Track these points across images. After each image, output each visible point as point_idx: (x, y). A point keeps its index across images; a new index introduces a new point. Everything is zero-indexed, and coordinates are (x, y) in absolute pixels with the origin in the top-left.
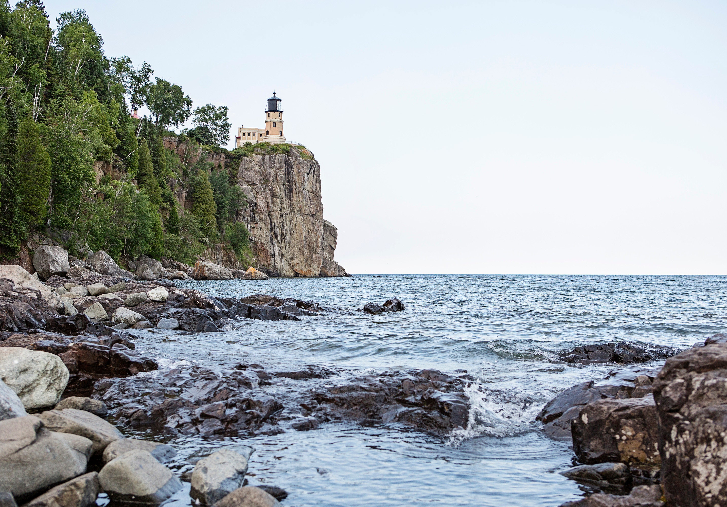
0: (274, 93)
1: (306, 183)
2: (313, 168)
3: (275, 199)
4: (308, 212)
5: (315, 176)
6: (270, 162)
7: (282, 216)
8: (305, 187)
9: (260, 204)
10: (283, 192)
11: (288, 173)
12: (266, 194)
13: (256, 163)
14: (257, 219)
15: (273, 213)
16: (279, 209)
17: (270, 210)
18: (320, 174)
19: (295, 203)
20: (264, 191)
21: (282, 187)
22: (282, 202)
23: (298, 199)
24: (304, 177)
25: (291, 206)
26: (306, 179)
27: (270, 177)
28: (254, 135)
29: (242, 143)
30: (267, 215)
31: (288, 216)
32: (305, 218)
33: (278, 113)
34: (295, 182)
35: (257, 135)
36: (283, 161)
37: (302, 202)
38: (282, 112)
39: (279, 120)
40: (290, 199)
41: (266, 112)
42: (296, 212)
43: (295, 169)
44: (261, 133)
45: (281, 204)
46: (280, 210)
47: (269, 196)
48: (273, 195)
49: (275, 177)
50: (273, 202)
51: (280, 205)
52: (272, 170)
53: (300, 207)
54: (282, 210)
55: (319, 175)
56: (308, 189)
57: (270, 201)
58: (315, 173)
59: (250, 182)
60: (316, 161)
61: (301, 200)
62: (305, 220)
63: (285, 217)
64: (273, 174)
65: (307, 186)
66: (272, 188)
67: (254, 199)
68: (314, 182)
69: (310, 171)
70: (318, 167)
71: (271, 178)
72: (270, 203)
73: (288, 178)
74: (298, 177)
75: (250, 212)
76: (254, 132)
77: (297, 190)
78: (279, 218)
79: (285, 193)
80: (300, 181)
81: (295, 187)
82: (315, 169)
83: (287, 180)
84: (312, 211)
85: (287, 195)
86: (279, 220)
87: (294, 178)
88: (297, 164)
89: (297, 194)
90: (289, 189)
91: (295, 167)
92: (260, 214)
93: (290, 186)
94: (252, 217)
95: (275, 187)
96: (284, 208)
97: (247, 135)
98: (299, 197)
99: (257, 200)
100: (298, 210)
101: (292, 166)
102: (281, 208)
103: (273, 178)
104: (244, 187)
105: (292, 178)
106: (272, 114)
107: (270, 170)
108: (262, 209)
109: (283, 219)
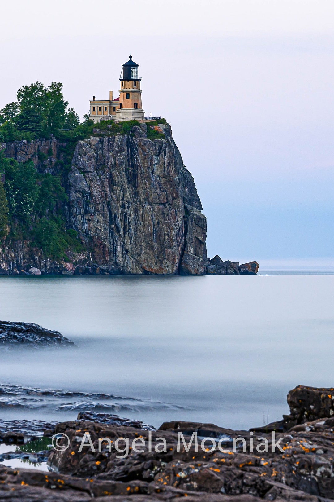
1: (156, 167)
2: (163, 148)
4: (157, 200)
5: (167, 158)
6: (108, 145)
7: (123, 206)
8: (155, 171)
9: (95, 194)
10: (125, 179)
11: (131, 156)
12: (103, 183)
13: (93, 147)
14: (92, 210)
15: (113, 203)
16: (121, 198)
17: (110, 200)
19: (141, 191)
20: (101, 179)
21: (124, 173)
22: (124, 191)
23: (144, 186)
24: (152, 160)
25: (136, 194)
26: (154, 163)
27: (108, 162)
30: (105, 206)
31: (133, 206)
32: (154, 207)
34: (140, 166)
35: (108, 109)
36: (125, 143)
37: (150, 189)
42: (142, 201)
43: (140, 152)
46: (122, 200)
47: (106, 184)
48: (112, 182)
49: (113, 163)
50: (112, 191)
51: (121, 194)
52: (111, 154)
53: (147, 195)
54: (125, 199)
56: (158, 173)
57: (108, 189)
59: (83, 169)
61: (149, 186)
62: (153, 210)
63: (129, 207)
64: (112, 159)
65: (157, 169)
66: (110, 174)
67: (87, 189)
68: (166, 165)
69: (160, 152)
72: (108, 192)
73: (132, 163)
74: (144, 160)
75: (83, 203)
76: (105, 106)
77: (142, 175)
78: (120, 208)
79: (128, 179)
80: (146, 165)
81: (140, 172)
82: (165, 149)
83: (130, 165)
84: (161, 199)
85: (131, 182)
86: (120, 211)
87: (139, 162)
88: (142, 146)
89: (142, 180)
90: (133, 175)
91: (140, 149)
92: (95, 205)
93: (134, 171)
94: (86, 209)
95: (114, 173)
96: (127, 196)
97: (97, 109)
98: (145, 183)
99: (91, 189)
100: (144, 198)
101: (136, 148)
102: (123, 197)
103: (111, 163)
104: (76, 175)
105: (136, 162)
106: (126, 83)
107: (108, 154)
108: (97, 199)
109: (126, 209)
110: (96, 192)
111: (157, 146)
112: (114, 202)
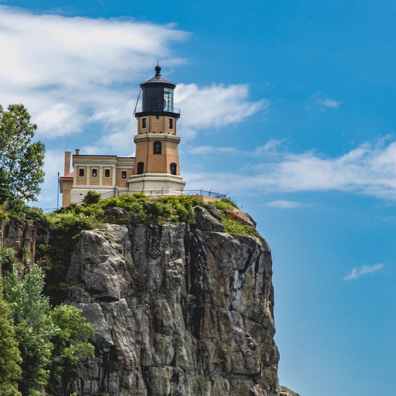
0: (158, 69)
1: (238, 295)
2: (255, 256)
3: (159, 337)
4: (241, 368)
5: (260, 278)
6: (147, 243)
7: (175, 378)
8: (236, 303)
9: (123, 348)
10: (180, 318)
11: (193, 270)
12: (138, 323)
13: (114, 245)
14: (115, 385)
15: (156, 372)
16: (169, 361)
17: (149, 363)
18: (271, 273)
19: (211, 346)
20: (134, 315)
21: (177, 306)
22: (177, 344)
23: (217, 336)
24: (232, 280)
25: (200, 353)
26: (237, 285)
27: (147, 280)
28: (107, 173)
29: (77, 195)
30: (140, 376)
31: (192, 379)
32: (235, 382)
33: (167, 119)
34: (211, 292)
35: (114, 173)
36: (181, 240)
37: (228, 342)
38: (177, 116)
39: (170, 135)
40: (196, 334)
41: (138, 115)
42: (212, 368)
43: (211, 260)
44: (124, 168)
45: (176, 347)
46: (173, 364)
47: (145, 328)
48: (157, 326)
49: (159, 281)
50: (155, 343)
51: (171, 351)
52: (154, 262)
53: (221, 355)
54: (178, 363)
55: (267, 275)
56: (242, 308)
57: (147, 340)
58: (261, 270)
59: (98, 292)
60: (262, 240)
61: (225, 336)
62: (233, 388)
63: (185, 381)
64: (156, 274)
65: (240, 300)
66: (153, 306)
67: (107, 336)
68: (257, 292)
69: (248, 264)
70: (268, 254)
71: (151, 283)
72: (148, 346)
73: (193, 283)
74: (218, 279)
75: (97, 368)
76: (107, 167)
77: (214, 312)
78: (168, 383)
79: (185, 320)
80: (222, 290)
81: (209, 305)
82: (258, 258)
83: (189, 289)
84: (250, 366)
85: (191, 325)
86: (169, 389)
87: (208, 283)
88: (216, 248)
89: (214, 323)
90: (195, 309)
91: (211, 255)
92: (123, 374)
93: (197, 302)
94: (103, 382)
95: (161, 305)
96: (182, 357)
97: (88, 173)
98: (219, 330)
99: (116, 337)
100: (216, 361)
101: (203, 253)
102: (174, 357)
103: (155, 282)
104: (84, 304)
105: (201, 282)
106: (153, 120)
107: (148, 262)
108: (127, 360)
109: (180, 384)
110: (125, 344)
111: (245, 250)
112: (157, 369)
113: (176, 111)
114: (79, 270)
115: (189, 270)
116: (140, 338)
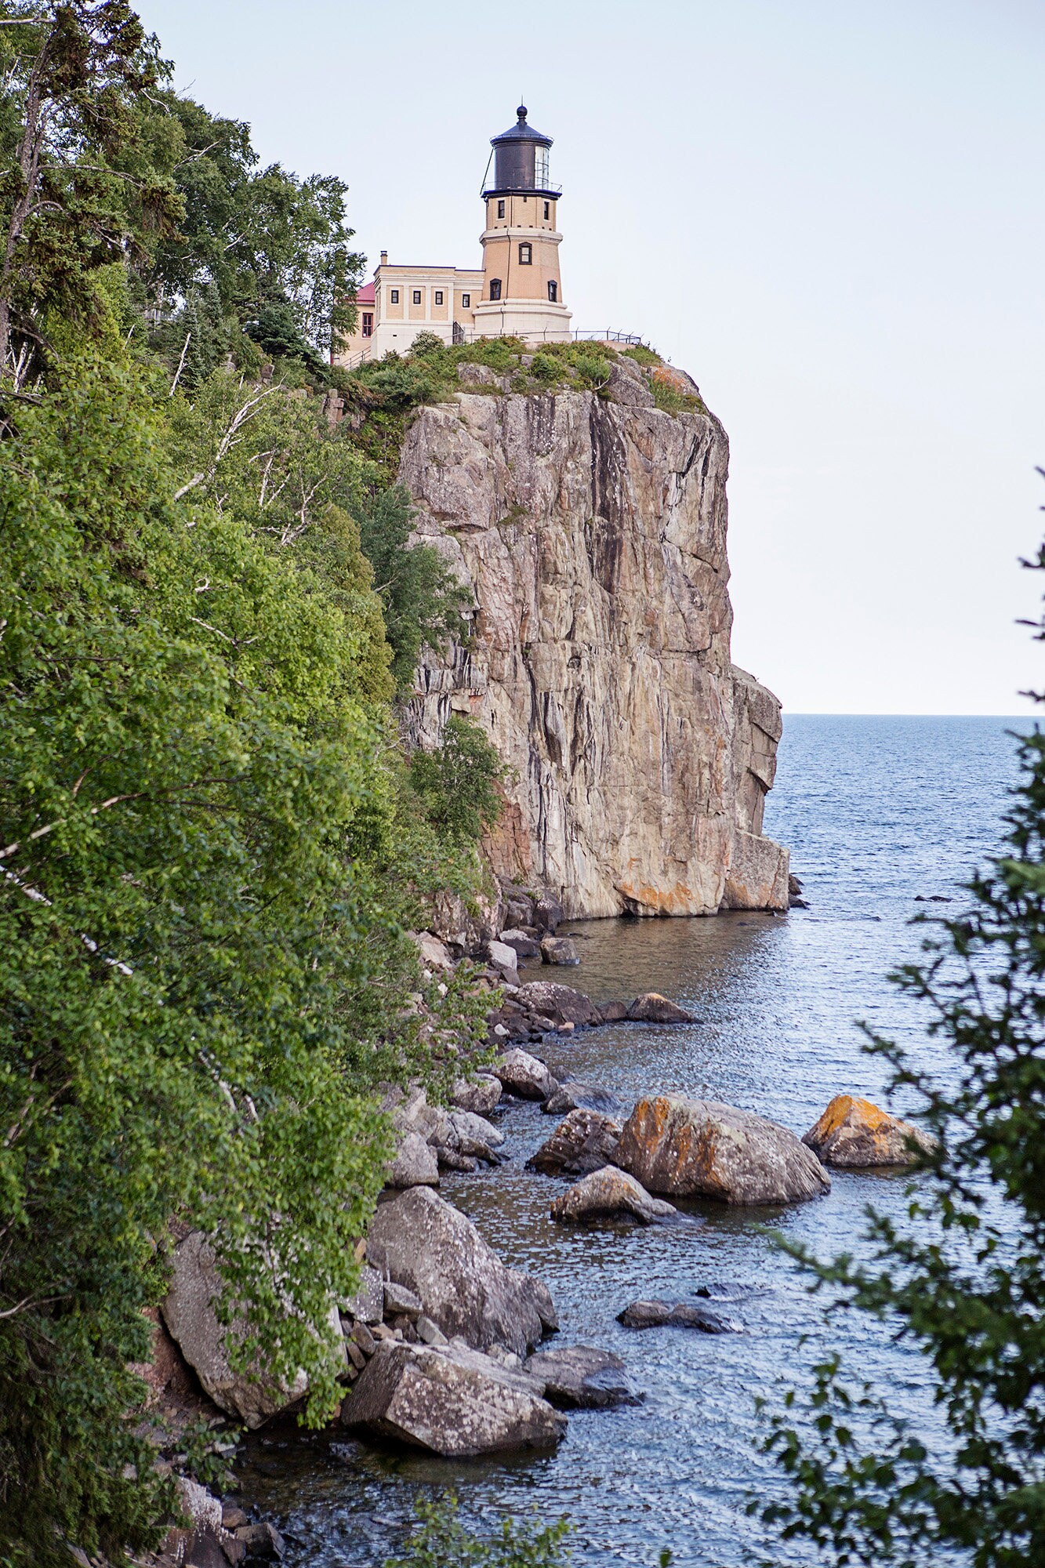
0: (521, 112)
1: (675, 517)
2: (702, 447)
3: (549, 590)
4: (680, 641)
6: (529, 428)
7: (575, 661)
8: (670, 530)
9: (495, 613)
10: (582, 559)
11: (604, 472)
12: (517, 569)
13: (475, 433)
14: (480, 676)
15: (543, 650)
16: (564, 632)
17: (532, 636)
18: (726, 476)
19: (631, 603)
20: (511, 557)
21: (578, 536)
22: (575, 602)
23: (641, 586)
24: (665, 490)
25: (613, 615)
26: (672, 499)
27: (530, 494)
28: (439, 297)
29: (388, 338)
30: (519, 658)
31: (602, 659)
32: (669, 664)
33: (541, 201)
34: (632, 512)
35: (449, 298)
36: (585, 423)
37: (660, 596)
38: (555, 196)
39: (546, 233)
40: (609, 587)
41: (488, 195)
42: (632, 642)
43: (632, 458)
44: (467, 289)
45: (575, 607)
46: (570, 636)
47: (528, 577)
48: (546, 571)
49: (552, 495)
50: (542, 600)
51: (567, 614)
52: (541, 462)
53: (650, 620)
54: (578, 636)
55: (721, 481)
56: (680, 538)
57: (531, 597)
58: (710, 471)
59: (453, 516)
61: (655, 587)
62: (666, 675)
63: (591, 665)
64: (546, 483)
65: (679, 527)
66: (540, 540)
68: (703, 511)
69: (691, 462)
70: (723, 443)
71: (538, 498)
72: (532, 608)
73: (604, 497)
74: (645, 489)
75: (452, 648)
77: (638, 546)
78: (564, 670)
79: (591, 560)
80: (651, 508)
81: (629, 534)
82: (708, 452)
83: (598, 507)
84: (695, 637)
85: (599, 569)
86: (565, 679)
87: (628, 497)
88: (641, 435)
89: (637, 564)
90: (607, 543)
91: (633, 448)
92: (493, 656)
93: (610, 529)
94: (461, 671)
95: (552, 536)
96: (584, 624)
97: (406, 298)
98: (646, 577)
99: (484, 594)
100: (640, 631)
101: (620, 444)
102: (573, 624)
103: (544, 497)
104: (429, 538)
105: (617, 495)
106: (515, 204)
107: (532, 462)
108: (501, 633)
109: (583, 671)
111: (689, 437)
112: (546, 647)
113: (554, 189)
114: (419, 477)
115: (597, 474)
116: (520, 595)
